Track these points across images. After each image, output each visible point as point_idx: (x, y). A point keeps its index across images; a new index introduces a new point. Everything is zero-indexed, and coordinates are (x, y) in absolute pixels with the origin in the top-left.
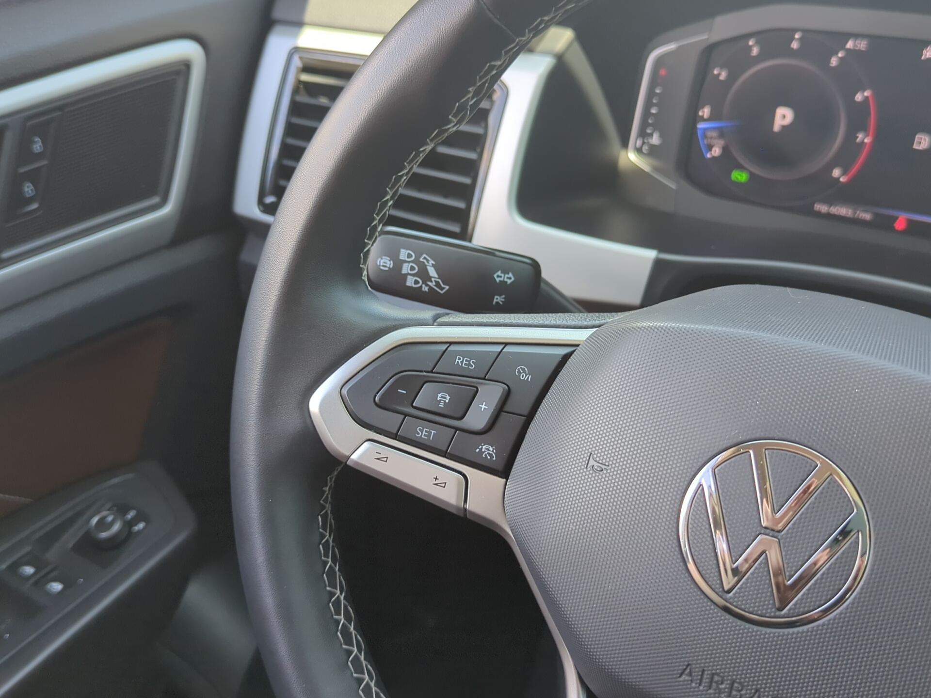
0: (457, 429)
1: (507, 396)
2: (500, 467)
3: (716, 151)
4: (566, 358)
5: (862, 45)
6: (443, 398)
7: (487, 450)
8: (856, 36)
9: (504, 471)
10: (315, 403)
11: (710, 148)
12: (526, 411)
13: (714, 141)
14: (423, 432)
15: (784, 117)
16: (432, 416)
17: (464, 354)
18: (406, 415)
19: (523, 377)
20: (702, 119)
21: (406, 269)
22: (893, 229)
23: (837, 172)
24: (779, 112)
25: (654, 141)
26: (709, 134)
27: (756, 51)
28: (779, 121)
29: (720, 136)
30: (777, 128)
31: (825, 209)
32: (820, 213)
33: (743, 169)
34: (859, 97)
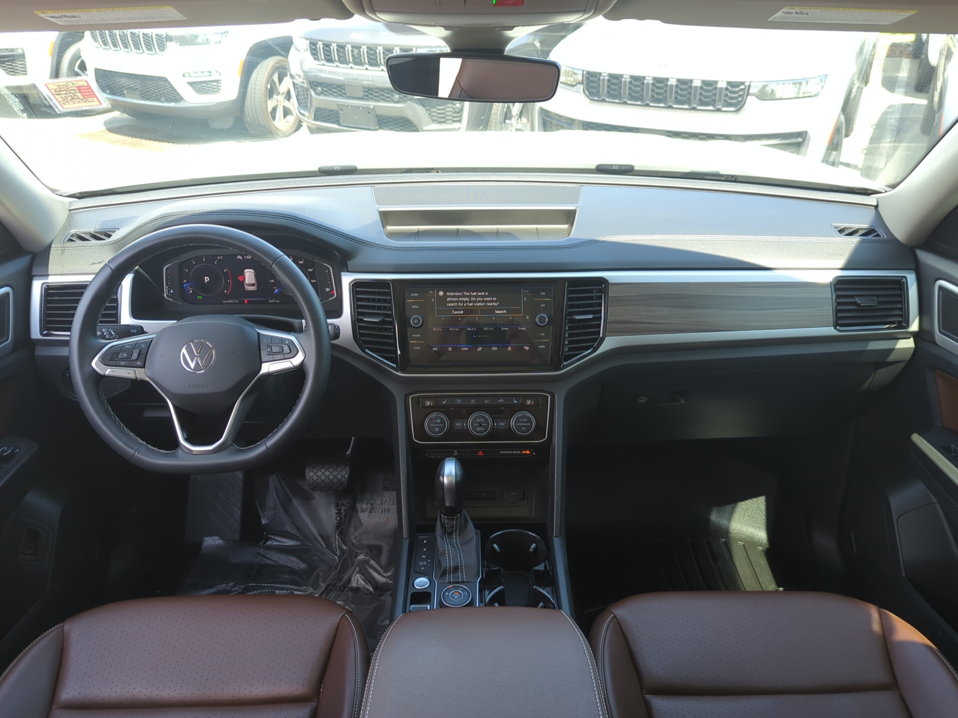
0: (130, 361)
1: (140, 351)
2: (143, 366)
3: (191, 292)
4: (152, 340)
5: (222, 257)
6: (125, 355)
7: (139, 363)
8: (219, 256)
9: (144, 367)
10: (93, 364)
11: (189, 291)
12: (146, 352)
13: (190, 289)
14: (122, 363)
15: (207, 279)
16: (123, 359)
17: (128, 345)
18: (117, 361)
19: (143, 346)
20: (185, 283)
21: (105, 334)
22: (244, 303)
23: (226, 291)
24: (206, 278)
25: (172, 291)
26: (188, 287)
27: (194, 263)
28: (206, 281)
29: (191, 287)
30: (206, 282)
31: (226, 302)
32: (224, 303)
33: (200, 295)
34: (225, 271)
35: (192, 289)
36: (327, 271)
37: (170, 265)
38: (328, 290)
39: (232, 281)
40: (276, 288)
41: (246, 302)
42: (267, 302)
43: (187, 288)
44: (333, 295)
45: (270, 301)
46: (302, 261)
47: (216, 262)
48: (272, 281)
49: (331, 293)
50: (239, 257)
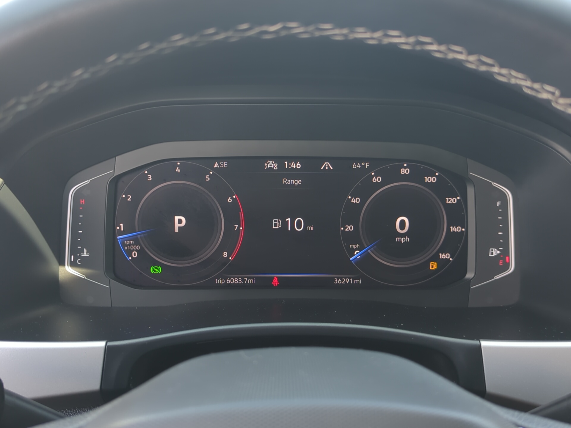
3: (135, 255)
8: (220, 159)
11: (129, 253)
13: (133, 247)
15: (180, 221)
20: (121, 233)
23: (225, 254)
24: (177, 218)
25: (85, 254)
26: (128, 242)
27: (150, 178)
28: (177, 225)
29: (135, 244)
30: (177, 230)
31: (222, 282)
32: (219, 286)
33: (156, 264)
34: (230, 200)
35: (137, 247)
36: (498, 203)
37: (87, 182)
38: (495, 252)
39: (244, 229)
40: (358, 246)
41: (275, 282)
42: (328, 284)
43: (124, 245)
44: (507, 266)
45: (338, 281)
46: (433, 175)
47: (208, 178)
48: (349, 228)
49: (501, 263)
50: (271, 165)
